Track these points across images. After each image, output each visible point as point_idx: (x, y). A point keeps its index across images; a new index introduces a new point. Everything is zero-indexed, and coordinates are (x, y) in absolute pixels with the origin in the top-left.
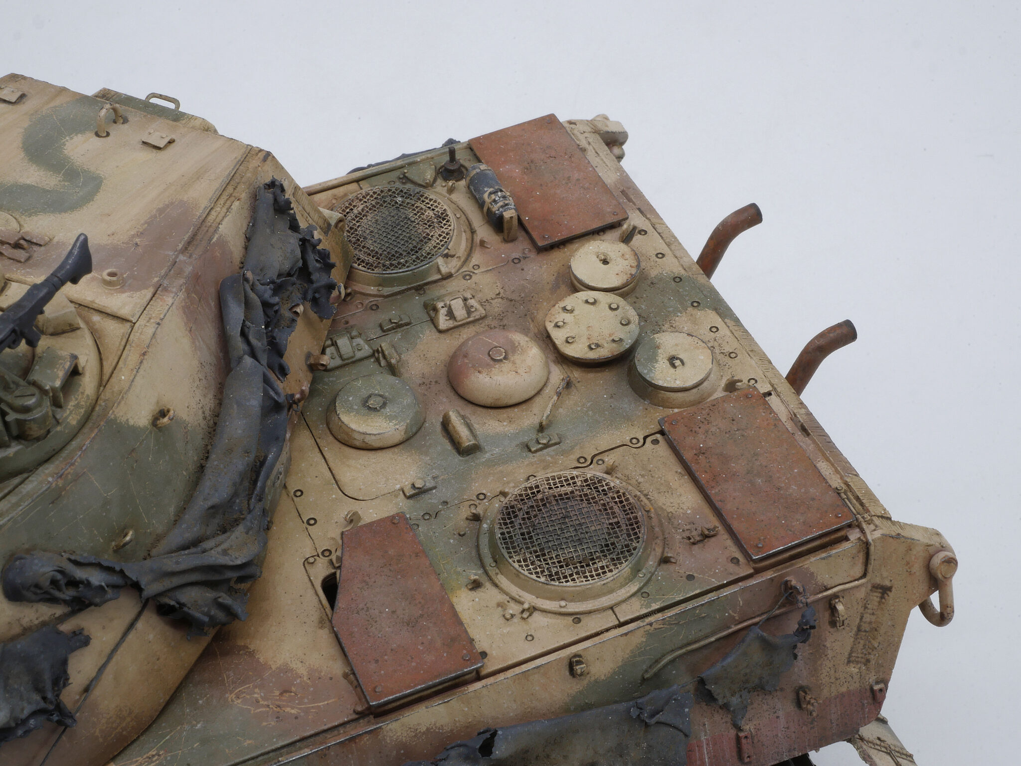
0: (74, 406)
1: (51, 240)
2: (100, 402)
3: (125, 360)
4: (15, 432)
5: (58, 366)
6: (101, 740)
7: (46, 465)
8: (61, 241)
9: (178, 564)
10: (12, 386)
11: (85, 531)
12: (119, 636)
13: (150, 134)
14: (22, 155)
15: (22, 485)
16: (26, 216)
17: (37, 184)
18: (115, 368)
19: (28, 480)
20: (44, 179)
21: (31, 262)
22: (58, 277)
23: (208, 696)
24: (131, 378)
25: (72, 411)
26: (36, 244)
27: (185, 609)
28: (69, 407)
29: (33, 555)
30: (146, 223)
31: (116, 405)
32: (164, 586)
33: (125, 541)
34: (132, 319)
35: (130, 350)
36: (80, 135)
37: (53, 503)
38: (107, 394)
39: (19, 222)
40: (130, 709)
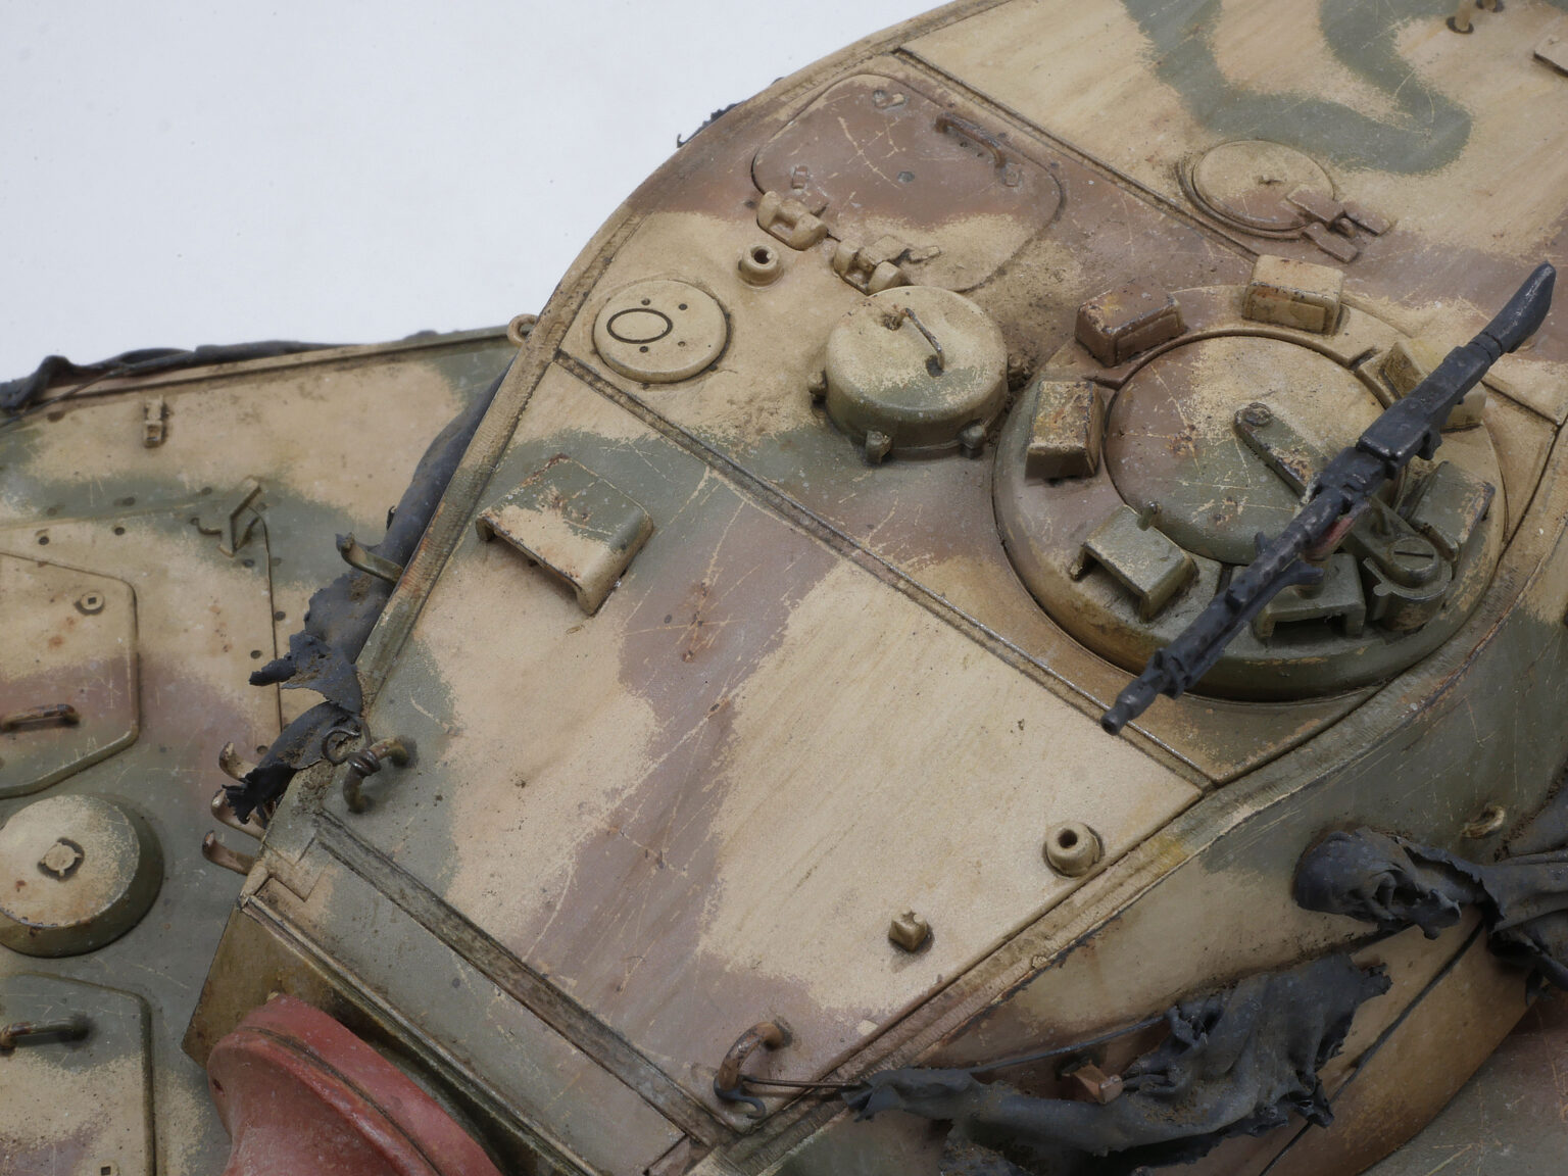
0: (1471, 578)
1: (1391, 226)
2: (1503, 572)
3: (1545, 498)
4: (1377, 614)
5: (1463, 503)
6: (1348, 1146)
7: (1407, 678)
8: (1409, 231)
9: (1558, 879)
10: (1390, 529)
11: (1435, 801)
12: (1427, 980)
13: (1552, 43)
14: (1322, 43)
15: (1364, 709)
16: (1341, 168)
17: (1355, 106)
18: (1526, 511)
19: (1374, 700)
20: (1365, 98)
21: (1360, 264)
22: (1498, 341)
23: (1523, 1097)
24: (1557, 536)
25: (1467, 588)
26: (1367, 230)
27: (1545, 956)
28: (1464, 579)
29: (1359, 836)
30: (1558, 223)
31: (1529, 583)
32: (1527, 913)
33: (1490, 828)
34: (1557, 418)
35: (1553, 479)
36: (1420, 22)
37: (1407, 748)
38: (1513, 559)
39: (1330, 179)
40: (1403, 1102)
